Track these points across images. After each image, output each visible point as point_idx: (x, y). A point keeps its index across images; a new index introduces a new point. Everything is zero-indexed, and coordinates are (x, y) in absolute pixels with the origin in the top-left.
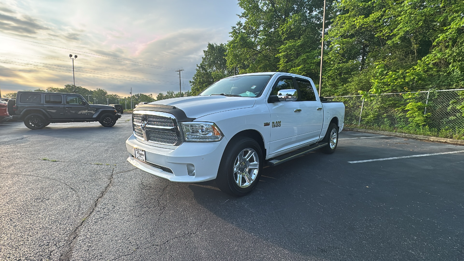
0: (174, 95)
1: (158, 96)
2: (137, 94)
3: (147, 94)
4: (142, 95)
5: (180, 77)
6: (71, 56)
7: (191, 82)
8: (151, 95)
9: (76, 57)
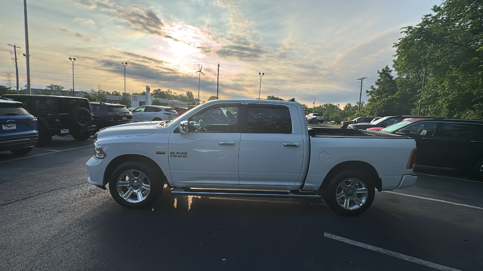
0: (365, 105)
1: (346, 106)
2: (326, 104)
3: (335, 104)
4: (331, 104)
5: (361, 86)
6: (260, 74)
7: (367, 92)
8: (339, 105)
9: (263, 74)
